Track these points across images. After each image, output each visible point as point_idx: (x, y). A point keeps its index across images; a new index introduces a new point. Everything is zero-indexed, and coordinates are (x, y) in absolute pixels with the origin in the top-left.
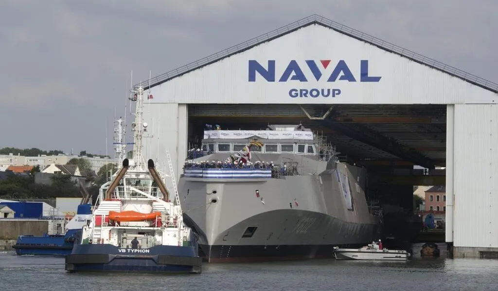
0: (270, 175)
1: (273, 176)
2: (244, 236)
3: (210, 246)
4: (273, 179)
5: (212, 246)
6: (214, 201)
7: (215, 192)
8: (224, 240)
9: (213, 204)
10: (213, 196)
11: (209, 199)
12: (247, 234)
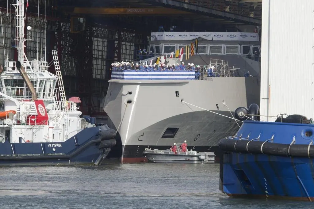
0: (194, 77)
1: (197, 78)
2: (163, 137)
3: (123, 145)
4: (197, 80)
5: (126, 146)
6: (130, 102)
7: (130, 93)
8: (139, 140)
9: (129, 104)
10: (129, 97)
11: (125, 100)
12: (167, 134)
